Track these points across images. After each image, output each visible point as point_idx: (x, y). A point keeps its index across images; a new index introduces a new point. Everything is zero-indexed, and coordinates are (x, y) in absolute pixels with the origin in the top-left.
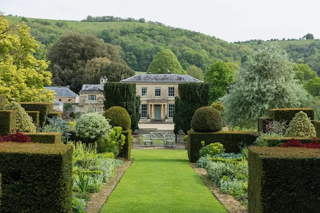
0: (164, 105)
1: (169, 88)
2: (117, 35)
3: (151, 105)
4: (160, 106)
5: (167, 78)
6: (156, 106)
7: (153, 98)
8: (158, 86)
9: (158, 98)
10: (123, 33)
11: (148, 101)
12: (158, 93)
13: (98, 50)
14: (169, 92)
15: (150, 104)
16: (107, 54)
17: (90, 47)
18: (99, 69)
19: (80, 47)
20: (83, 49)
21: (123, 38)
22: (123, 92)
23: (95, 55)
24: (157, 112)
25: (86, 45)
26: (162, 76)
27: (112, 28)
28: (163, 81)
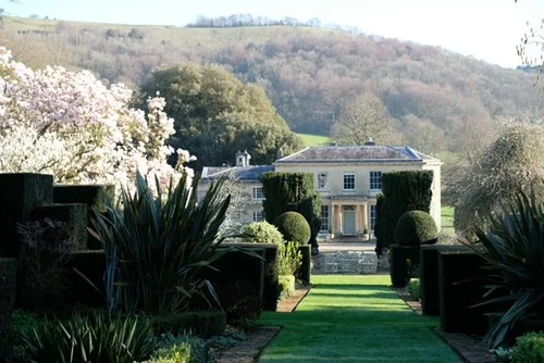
0: (362, 207)
1: (371, 173)
2: (260, 56)
3: (336, 206)
4: (352, 208)
5: (366, 154)
6: (346, 207)
7: (340, 193)
8: (349, 170)
9: (349, 191)
10: (271, 51)
11: (330, 198)
12: (349, 182)
13: (229, 97)
14: (371, 181)
15: (333, 203)
16: (247, 106)
17: (212, 92)
18: (232, 136)
19: (193, 92)
20: (200, 96)
21: (272, 62)
22: (293, 187)
23: (223, 107)
24: (349, 220)
25: (205, 87)
26: (358, 148)
27: (249, 40)
28: (358, 160)
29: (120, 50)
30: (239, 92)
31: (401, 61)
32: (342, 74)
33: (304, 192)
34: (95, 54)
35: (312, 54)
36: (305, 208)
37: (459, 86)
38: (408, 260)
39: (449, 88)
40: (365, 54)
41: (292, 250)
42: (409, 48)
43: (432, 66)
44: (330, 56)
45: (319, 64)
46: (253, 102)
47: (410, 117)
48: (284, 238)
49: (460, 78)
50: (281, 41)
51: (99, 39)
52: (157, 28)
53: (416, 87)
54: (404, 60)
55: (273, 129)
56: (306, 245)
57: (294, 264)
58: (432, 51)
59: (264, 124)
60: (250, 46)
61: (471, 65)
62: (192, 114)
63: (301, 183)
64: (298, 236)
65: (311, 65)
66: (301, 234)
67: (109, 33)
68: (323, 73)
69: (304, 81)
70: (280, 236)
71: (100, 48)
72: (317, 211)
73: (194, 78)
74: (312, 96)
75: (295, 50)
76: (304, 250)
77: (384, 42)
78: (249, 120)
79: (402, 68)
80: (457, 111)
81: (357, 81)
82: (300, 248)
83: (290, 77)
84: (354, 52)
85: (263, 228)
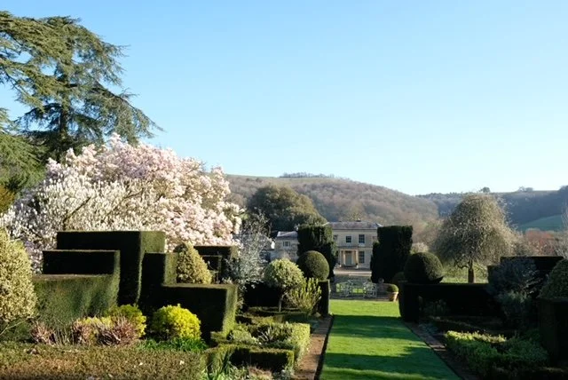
1: (359, 235)
2: (309, 189)
3: (342, 251)
4: (350, 252)
5: (357, 226)
6: (347, 252)
7: (344, 245)
8: (348, 234)
9: (349, 244)
10: (314, 187)
11: (339, 247)
12: (349, 239)
13: (292, 200)
16: (300, 204)
17: (285, 198)
18: (293, 217)
19: (276, 198)
20: (279, 200)
21: (314, 192)
22: (318, 236)
23: (290, 204)
24: (348, 258)
25: (281, 196)
26: (353, 223)
27: (304, 183)
28: (354, 228)
29: (252, 186)
30: (297, 198)
31: (367, 192)
32: (343, 197)
33: (326, 239)
34: (242, 188)
35: (331, 189)
36: (326, 250)
37: (392, 203)
38: (420, 297)
39: (388, 203)
40: (353, 189)
41: (312, 285)
42: (371, 187)
43: (381, 194)
44: (338, 189)
45: (334, 193)
46: (303, 202)
47: (372, 215)
48: (305, 275)
49: (392, 199)
50: (318, 183)
51: (244, 182)
52: (267, 178)
53: (374, 203)
54: (369, 192)
55: (312, 215)
56: (325, 280)
57: (314, 299)
58: (381, 188)
59: (309, 212)
60: (305, 185)
61: (396, 194)
62: (275, 208)
63: (323, 233)
64: (318, 273)
65: (330, 193)
66: (321, 270)
67: (248, 180)
68: (335, 196)
69: (327, 200)
70: (300, 273)
71: (244, 186)
72: (334, 252)
73: (276, 191)
74: (331, 206)
75: (324, 187)
76: (323, 286)
77: (360, 184)
78: (301, 211)
79: (369, 195)
80: (391, 213)
81: (349, 200)
82: (320, 284)
83: (321, 198)
84: (348, 188)
85: (284, 266)
